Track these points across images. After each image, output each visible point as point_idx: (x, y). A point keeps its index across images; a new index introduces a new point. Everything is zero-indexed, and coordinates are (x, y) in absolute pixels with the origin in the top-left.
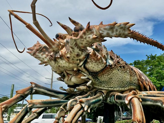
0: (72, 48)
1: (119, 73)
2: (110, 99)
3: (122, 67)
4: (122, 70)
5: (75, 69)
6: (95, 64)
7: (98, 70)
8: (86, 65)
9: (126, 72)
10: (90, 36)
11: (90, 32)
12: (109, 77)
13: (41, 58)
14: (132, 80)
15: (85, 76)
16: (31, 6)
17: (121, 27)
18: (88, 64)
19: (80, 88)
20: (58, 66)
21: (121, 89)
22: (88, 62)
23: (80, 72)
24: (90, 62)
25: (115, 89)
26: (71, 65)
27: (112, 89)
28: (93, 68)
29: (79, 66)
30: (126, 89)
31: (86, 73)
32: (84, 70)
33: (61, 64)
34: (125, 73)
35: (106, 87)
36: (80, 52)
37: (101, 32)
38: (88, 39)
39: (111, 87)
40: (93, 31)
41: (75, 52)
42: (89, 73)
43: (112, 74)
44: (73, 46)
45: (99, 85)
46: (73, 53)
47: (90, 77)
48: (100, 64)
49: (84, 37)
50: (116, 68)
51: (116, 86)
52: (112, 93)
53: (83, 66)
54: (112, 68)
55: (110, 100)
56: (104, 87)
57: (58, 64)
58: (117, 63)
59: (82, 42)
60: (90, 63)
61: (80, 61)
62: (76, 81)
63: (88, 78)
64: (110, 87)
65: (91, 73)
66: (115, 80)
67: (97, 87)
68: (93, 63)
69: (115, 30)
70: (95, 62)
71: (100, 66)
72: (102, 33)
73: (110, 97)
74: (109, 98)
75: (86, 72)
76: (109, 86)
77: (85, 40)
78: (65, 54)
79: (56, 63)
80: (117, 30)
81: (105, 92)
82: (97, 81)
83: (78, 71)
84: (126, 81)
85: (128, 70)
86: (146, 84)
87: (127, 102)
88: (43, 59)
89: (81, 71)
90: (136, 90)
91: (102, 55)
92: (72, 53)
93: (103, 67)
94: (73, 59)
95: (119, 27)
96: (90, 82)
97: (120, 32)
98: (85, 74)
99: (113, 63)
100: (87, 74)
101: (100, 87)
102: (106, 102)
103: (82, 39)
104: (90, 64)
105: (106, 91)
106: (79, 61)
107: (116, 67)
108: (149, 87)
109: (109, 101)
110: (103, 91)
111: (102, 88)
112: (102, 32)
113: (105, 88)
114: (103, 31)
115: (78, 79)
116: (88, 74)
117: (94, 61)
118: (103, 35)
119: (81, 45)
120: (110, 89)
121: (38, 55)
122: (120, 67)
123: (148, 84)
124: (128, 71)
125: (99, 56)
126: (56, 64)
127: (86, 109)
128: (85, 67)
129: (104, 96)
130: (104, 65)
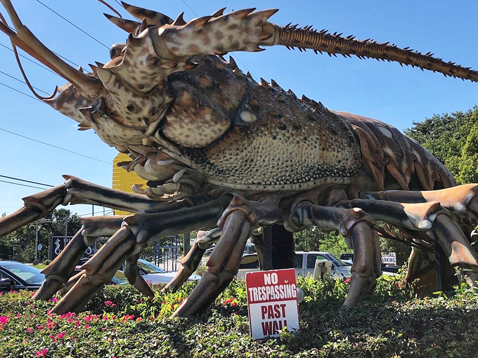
1: (277, 143)
3: (290, 128)
5: (144, 142)
6: (190, 126)
7: (203, 143)
8: (165, 131)
9: (305, 139)
11: (140, 50)
12: (242, 158)
13: (75, 114)
14: (328, 162)
18: (170, 128)
21: (287, 187)
22: (170, 124)
23: (159, 148)
24: (176, 122)
25: (270, 188)
26: (129, 133)
27: (261, 189)
28: (187, 136)
29: (148, 133)
30: (305, 186)
31: (172, 151)
34: (301, 143)
36: (138, 100)
37: (170, 45)
39: (256, 182)
41: (123, 102)
42: (181, 151)
44: (110, 86)
45: (220, 178)
48: (207, 125)
49: (132, 63)
50: (266, 132)
51: (271, 179)
53: (157, 134)
54: (248, 134)
56: (236, 183)
59: (131, 75)
60: (177, 126)
61: (148, 121)
64: (253, 183)
65: (184, 151)
67: (218, 183)
68: (184, 125)
69: (211, 34)
70: (192, 122)
71: (208, 131)
75: (172, 148)
76: (248, 179)
82: (210, 168)
83: (152, 146)
85: (313, 134)
86: (400, 169)
88: (80, 117)
91: (219, 100)
93: (220, 134)
97: (230, 38)
98: (171, 154)
100: (176, 154)
101: (226, 182)
103: (130, 68)
104: (175, 129)
106: (144, 123)
107: (267, 130)
111: (232, 186)
113: (239, 186)
114: (176, 43)
116: (179, 153)
117: (187, 121)
118: (177, 53)
120: (254, 187)
122: (282, 128)
124: (312, 137)
128: (163, 136)
130: (221, 128)
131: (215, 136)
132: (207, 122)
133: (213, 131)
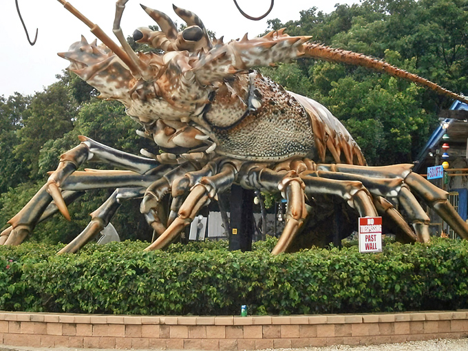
0: (186, 85)
1: (271, 125)
2: (248, 178)
3: (279, 113)
4: (278, 118)
5: (184, 120)
6: (225, 111)
7: (229, 124)
8: (207, 114)
9: (287, 121)
10: (223, 67)
11: (225, 61)
12: (249, 136)
13: (105, 87)
14: (298, 140)
15: (204, 135)
16: (117, 6)
17: (283, 46)
18: (212, 112)
19: (191, 156)
20: (149, 110)
21: (271, 158)
22: (212, 110)
23: (193, 125)
24: (217, 107)
25: (260, 159)
26: (178, 113)
27: (254, 158)
28: (221, 119)
29: (194, 115)
30: (282, 158)
31: (204, 128)
32: (202, 122)
33: (158, 108)
34: (285, 125)
35: (240, 155)
36: (200, 92)
37: (244, 59)
38: (218, 72)
39: (253, 154)
40: (230, 59)
41: (191, 92)
42: (212, 129)
43: (255, 129)
44: (189, 82)
45: (228, 150)
46: (187, 92)
47: (213, 136)
48: (234, 111)
49: (213, 68)
50: (266, 116)
51: (262, 152)
52: (254, 167)
53: (201, 116)
54: (257, 118)
55: (247, 181)
56: (238, 154)
57: (148, 107)
58: (269, 105)
59: (206, 75)
60: (217, 111)
61: (198, 105)
62: (185, 142)
63: (209, 139)
64: (250, 155)
65: (214, 129)
66: (262, 140)
67: (223, 153)
68: (221, 110)
69: (271, 53)
70: (226, 108)
71: (234, 115)
72: (247, 62)
73: (249, 175)
74: (245, 177)
75: (206, 126)
76: (247, 152)
77: (213, 73)
78: (167, 91)
79: (144, 105)
80: (274, 54)
81: (239, 164)
82: (225, 142)
83: (189, 123)
84: (285, 142)
85: (291, 118)
86: (334, 144)
87: (280, 187)
88: (111, 90)
89: (195, 123)
90: (307, 159)
91: (238, 89)
92: (184, 93)
93: (240, 117)
94: (183, 102)
95: (280, 48)
96: (214, 145)
97: (280, 55)
98: (203, 131)
99: (260, 105)
100: (207, 130)
101: (229, 155)
102: (238, 184)
103: (208, 71)
104: (215, 113)
105: (240, 162)
106: (194, 107)
107: (267, 114)
108: (339, 152)
109: (246, 183)
110: (234, 162)
111: (234, 156)
112: (247, 60)
113: (238, 157)
114: (248, 58)
115: (188, 139)
116: (210, 130)
117: (223, 107)
118: (248, 65)
119: (203, 80)
120: (249, 158)
121: (98, 81)
122: (275, 113)
123: (339, 144)
124: (290, 120)
125: (234, 93)
126: (146, 107)
127: (212, 195)
128: (205, 118)
129: (236, 172)
130: (241, 112)
131: (237, 119)
132: (235, 108)
133: (237, 115)
